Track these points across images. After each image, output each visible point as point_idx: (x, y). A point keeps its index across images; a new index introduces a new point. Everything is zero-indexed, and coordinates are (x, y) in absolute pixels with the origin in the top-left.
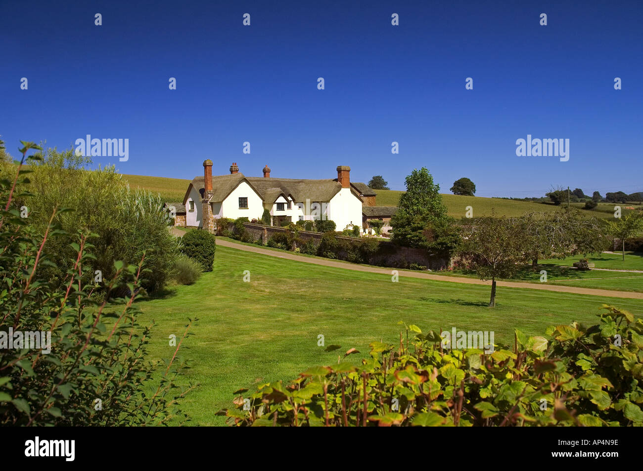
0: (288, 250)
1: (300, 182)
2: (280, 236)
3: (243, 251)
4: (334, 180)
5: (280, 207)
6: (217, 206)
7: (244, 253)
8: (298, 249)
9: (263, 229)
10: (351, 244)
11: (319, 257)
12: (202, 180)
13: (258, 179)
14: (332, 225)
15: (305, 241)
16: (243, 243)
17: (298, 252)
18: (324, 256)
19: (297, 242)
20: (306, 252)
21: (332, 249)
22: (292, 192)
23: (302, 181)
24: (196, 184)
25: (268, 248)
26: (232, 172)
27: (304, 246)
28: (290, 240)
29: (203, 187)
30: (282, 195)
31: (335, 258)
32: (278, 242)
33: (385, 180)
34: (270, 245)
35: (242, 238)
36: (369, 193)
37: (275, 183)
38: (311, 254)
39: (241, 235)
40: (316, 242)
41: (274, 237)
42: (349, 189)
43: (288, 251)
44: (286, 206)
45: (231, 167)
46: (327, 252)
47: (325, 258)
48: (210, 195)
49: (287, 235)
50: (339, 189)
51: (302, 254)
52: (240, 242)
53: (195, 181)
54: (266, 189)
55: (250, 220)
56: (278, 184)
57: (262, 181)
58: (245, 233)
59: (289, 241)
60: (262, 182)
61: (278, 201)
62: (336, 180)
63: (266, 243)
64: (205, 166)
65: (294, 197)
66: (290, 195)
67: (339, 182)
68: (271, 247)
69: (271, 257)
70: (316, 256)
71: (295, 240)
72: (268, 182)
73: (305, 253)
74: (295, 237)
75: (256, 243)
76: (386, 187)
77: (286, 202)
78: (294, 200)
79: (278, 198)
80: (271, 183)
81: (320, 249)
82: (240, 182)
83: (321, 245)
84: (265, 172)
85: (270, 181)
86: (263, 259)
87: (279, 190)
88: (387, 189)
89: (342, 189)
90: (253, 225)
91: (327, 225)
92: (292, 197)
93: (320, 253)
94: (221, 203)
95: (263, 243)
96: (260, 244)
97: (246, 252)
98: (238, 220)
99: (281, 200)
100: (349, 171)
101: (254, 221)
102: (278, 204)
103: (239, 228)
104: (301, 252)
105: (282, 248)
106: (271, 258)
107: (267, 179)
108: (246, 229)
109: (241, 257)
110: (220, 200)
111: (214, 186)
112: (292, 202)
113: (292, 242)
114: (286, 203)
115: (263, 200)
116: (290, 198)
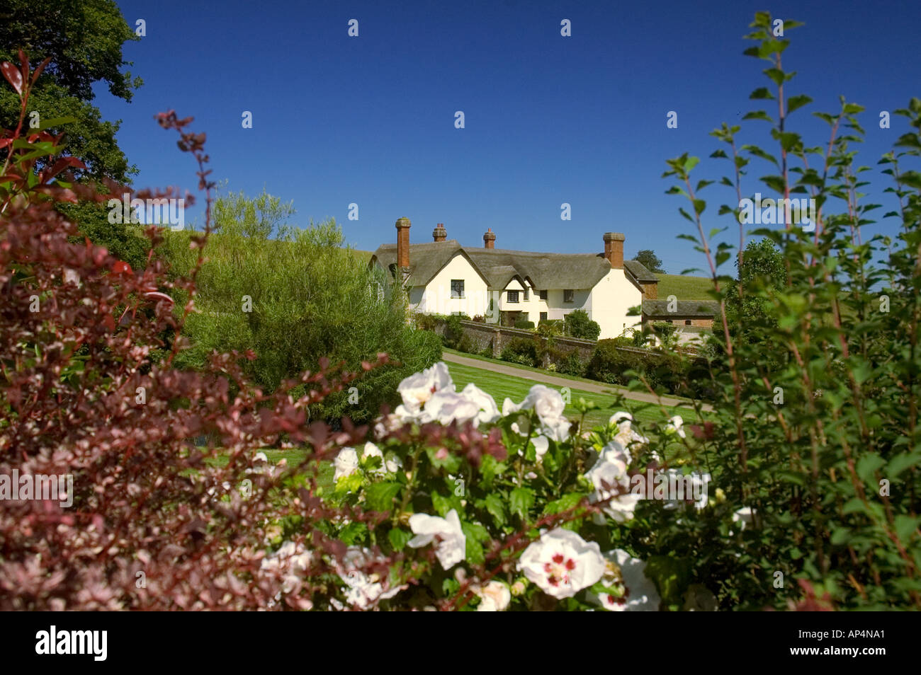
0: (536, 366)
1: (544, 257)
2: (523, 344)
3: (464, 366)
4: (598, 256)
5: (513, 296)
6: (417, 292)
7: (467, 370)
8: (554, 365)
9: (495, 332)
10: (644, 360)
11: (590, 381)
12: (392, 251)
13: (477, 250)
14: (594, 329)
15: (565, 353)
16: (461, 353)
17: (553, 371)
18: (598, 379)
19: (551, 355)
20: (566, 372)
21: (611, 367)
22: (530, 273)
23: (545, 257)
24: (382, 257)
25: (503, 362)
26: (436, 238)
27: (564, 361)
28: (541, 351)
29: (394, 261)
30: (516, 277)
31: (615, 382)
32: (519, 353)
33: (659, 258)
34: (505, 358)
35: (458, 346)
36: (648, 278)
37: (503, 257)
38: (575, 374)
39: (457, 340)
40: (584, 355)
41: (512, 345)
42: (623, 271)
43: (536, 369)
44: (521, 295)
45: (436, 229)
46: (602, 372)
47: (600, 383)
48: (405, 275)
49: (534, 343)
50: (606, 270)
51: (559, 374)
52: (455, 352)
53: (380, 251)
54: (490, 267)
55: (472, 318)
56: (508, 259)
57: (484, 253)
58: (463, 337)
59: (538, 352)
60: (483, 256)
61: (509, 288)
62: (602, 255)
63: (498, 354)
64: (399, 228)
65: (533, 280)
66: (527, 278)
67: (606, 259)
68: (507, 360)
69: (513, 377)
70: (584, 377)
71: (548, 351)
72: (493, 257)
73: (564, 373)
74: (548, 347)
75: (481, 354)
76: (660, 268)
77: (522, 289)
78: (533, 286)
79: (510, 282)
80: (497, 258)
81: (590, 367)
82: (454, 255)
83: (593, 361)
84: (487, 239)
85: (495, 254)
86: (503, 380)
87: (510, 268)
88: (661, 272)
89: (612, 271)
90: (477, 324)
91: (586, 328)
92: (530, 282)
93: (590, 374)
94: (422, 288)
95: (494, 355)
96: (488, 355)
97: (470, 367)
98: (453, 317)
99: (515, 285)
100: (623, 241)
101: (477, 319)
102: (510, 292)
103: (454, 329)
104: (559, 371)
105: (526, 364)
106: (514, 380)
107: (490, 251)
108: (465, 330)
109: (468, 376)
110: (422, 284)
111: (412, 260)
112: (530, 289)
113: (543, 354)
114: (521, 291)
115: (489, 285)
116: (527, 283)
